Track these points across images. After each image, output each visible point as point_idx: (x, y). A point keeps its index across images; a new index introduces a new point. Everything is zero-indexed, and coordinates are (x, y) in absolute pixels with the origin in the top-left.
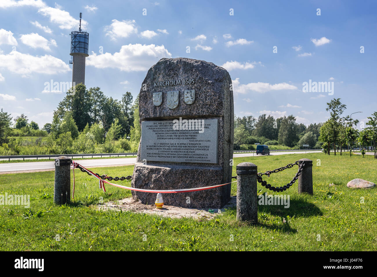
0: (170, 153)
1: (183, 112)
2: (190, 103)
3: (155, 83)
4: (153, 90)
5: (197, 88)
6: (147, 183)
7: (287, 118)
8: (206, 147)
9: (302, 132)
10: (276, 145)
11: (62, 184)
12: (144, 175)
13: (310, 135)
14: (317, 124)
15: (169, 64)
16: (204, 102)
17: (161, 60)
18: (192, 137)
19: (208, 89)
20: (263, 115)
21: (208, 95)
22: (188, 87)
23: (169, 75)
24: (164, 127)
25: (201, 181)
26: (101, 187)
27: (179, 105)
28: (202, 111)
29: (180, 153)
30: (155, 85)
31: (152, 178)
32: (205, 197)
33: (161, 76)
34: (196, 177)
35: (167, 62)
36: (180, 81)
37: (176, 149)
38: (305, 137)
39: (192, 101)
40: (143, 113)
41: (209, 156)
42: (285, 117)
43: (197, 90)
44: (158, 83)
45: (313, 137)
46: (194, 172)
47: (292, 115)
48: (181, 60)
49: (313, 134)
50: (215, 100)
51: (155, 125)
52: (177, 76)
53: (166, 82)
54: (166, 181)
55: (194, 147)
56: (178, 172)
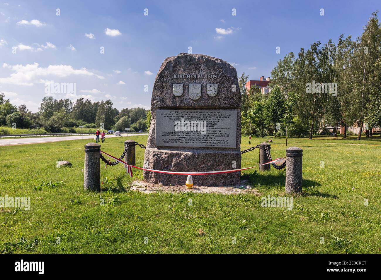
0: (188, 139)
1: (206, 103)
2: (213, 95)
3: (174, 75)
4: (172, 81)
5: (219, 83)
6: (166, 166)
7: (104, 102)
8: (227, 134)
9: (116, 116)
10: (94, 128)
11: (96, 170)
12: (163, 160)
13: (125, 119)
14: (129, 109)
15: (190, 59)
16: (226, 96)
17: (180, 54)
18: (212, 125)
19: (230, 84)
20: (80, 99)
21: (229, 89)
22: (210, 82)
23: (190, 69)
24: (182, 116)
25: (222, 163)
26: (129, 172)
27: (202, 97)
28: (223, 103)
29: (200, 139)
30: (175, 77)
31: (172, 162)
32: (226, 177)
33: (181, 69)
34: (217, 160)
35: (187, 57)
36: (202, 75)
37: (195, 136)
38: (121, 121)
39: (215, 94)
40: (158, 102)
41: (229, 141)
42: (103, 102)
43: (219, 85)
44: (178, 75)
45: (127, 121)
46: (216, 155)
47: (109, 100)
48: (202, 57)
49: (128, 118)
50: (236, 94)
51: (171, 113)
52: (199, 70)
53: (187, 75)
54: (188, 165)
55: (214, 134)
56: (200, 156)
